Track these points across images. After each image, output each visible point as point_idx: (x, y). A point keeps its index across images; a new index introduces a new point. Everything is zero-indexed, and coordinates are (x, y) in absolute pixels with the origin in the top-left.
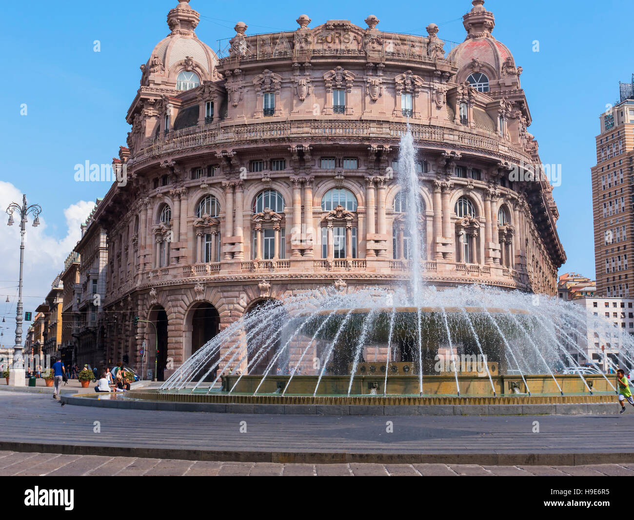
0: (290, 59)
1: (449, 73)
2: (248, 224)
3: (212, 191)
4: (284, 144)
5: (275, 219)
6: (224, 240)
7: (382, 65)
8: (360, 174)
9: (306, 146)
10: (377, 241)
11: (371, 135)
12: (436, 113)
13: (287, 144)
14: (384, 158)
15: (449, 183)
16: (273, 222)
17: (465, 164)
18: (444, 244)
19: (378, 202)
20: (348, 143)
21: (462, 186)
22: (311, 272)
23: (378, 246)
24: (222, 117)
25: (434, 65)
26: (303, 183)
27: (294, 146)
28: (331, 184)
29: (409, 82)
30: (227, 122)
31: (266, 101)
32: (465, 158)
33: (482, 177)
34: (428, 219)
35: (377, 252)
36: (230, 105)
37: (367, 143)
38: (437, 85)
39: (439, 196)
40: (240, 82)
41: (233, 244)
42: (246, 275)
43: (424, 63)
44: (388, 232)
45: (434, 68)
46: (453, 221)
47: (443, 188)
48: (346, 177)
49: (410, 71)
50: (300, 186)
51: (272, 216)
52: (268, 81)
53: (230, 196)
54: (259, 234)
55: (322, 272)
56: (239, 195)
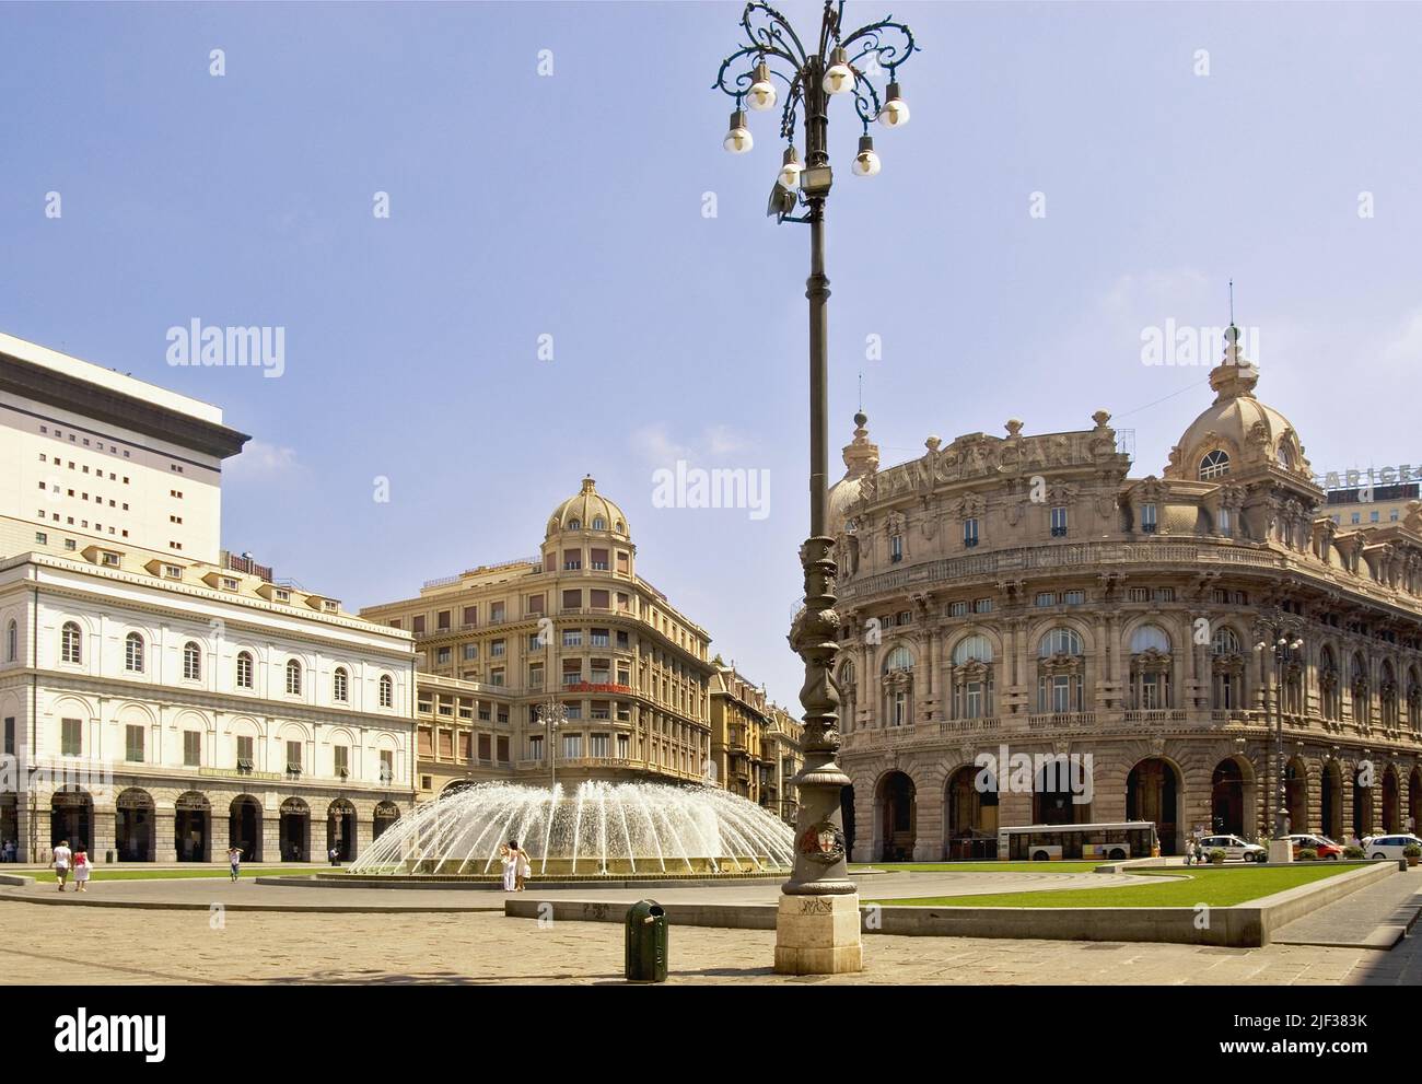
0: (912, 493)
1: (1119, 471)
2: (879, 688)
3: (850, 655)
4: (901, 595)
5: (903, 681)
6: (858, 709)
7: (1017, 480)
8: (994, 617)
9: (923, 593)
10: (1015, 695)
11: (999, 570)
12: (1100, 524)
13: (905, 594)
14: (1019, 594)
15: (1116, 612)
16: (901, 684)
17: (1144, 583)
18: (1109, 690)
19: (1014, 647)
20: (970, 584)
21: (1144, 613)
22: (937, 737)
23: (1015, 701)
24: (855, 570)
25: (1093, 465)
26: (929, 637)
27: (910, 596)
28: (962, 633)
29: (1058, 493)
30: (858, 577)
31: (895, 548)
32: (1131, 578)
33: (1177, 595)
34: (1087, 660)
35: (1014, 708)
36: (860, 555)
37: (992, 580)
38: (1100, 489)
39: (1101, 630)
40: (868, 529)
41: (865, 712)
42: (873, 745)
43: (1077, 467)
44: (1029, 683)
45: (1093, 469)
46: (1126, 658)
47: (1107, 619)
48: (978, 624)
49: (1058, 480)
50: (927, 640)
51: (900, 678)
52: (893, 522)
53: (861, 659)
54: (888, 698)
55: (951, 735)
56: (868, 657)
